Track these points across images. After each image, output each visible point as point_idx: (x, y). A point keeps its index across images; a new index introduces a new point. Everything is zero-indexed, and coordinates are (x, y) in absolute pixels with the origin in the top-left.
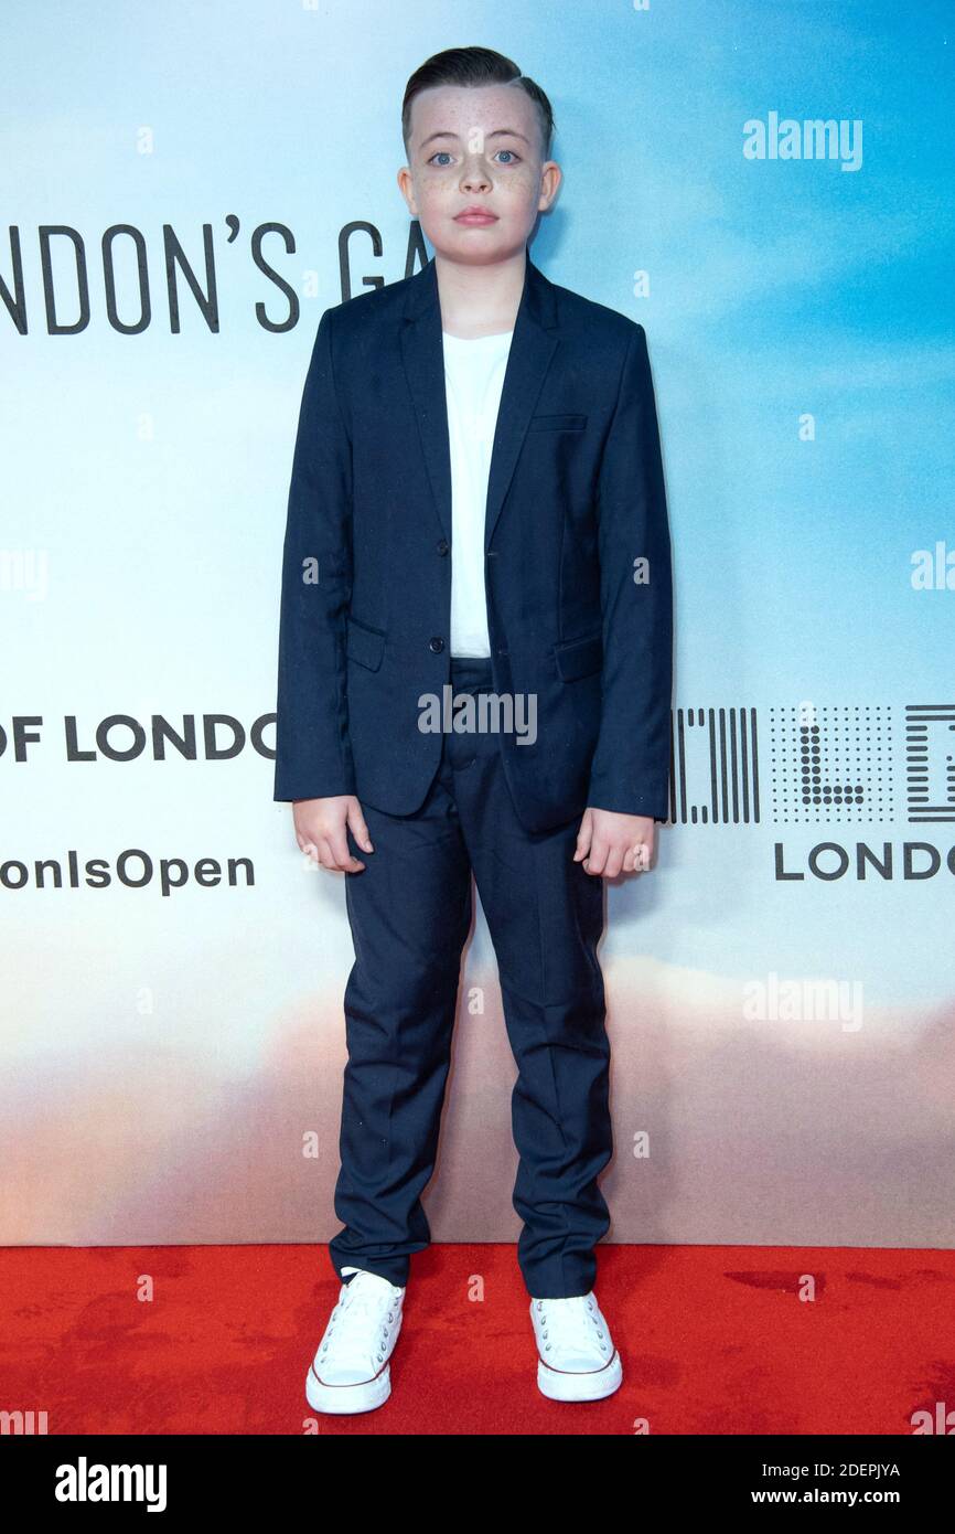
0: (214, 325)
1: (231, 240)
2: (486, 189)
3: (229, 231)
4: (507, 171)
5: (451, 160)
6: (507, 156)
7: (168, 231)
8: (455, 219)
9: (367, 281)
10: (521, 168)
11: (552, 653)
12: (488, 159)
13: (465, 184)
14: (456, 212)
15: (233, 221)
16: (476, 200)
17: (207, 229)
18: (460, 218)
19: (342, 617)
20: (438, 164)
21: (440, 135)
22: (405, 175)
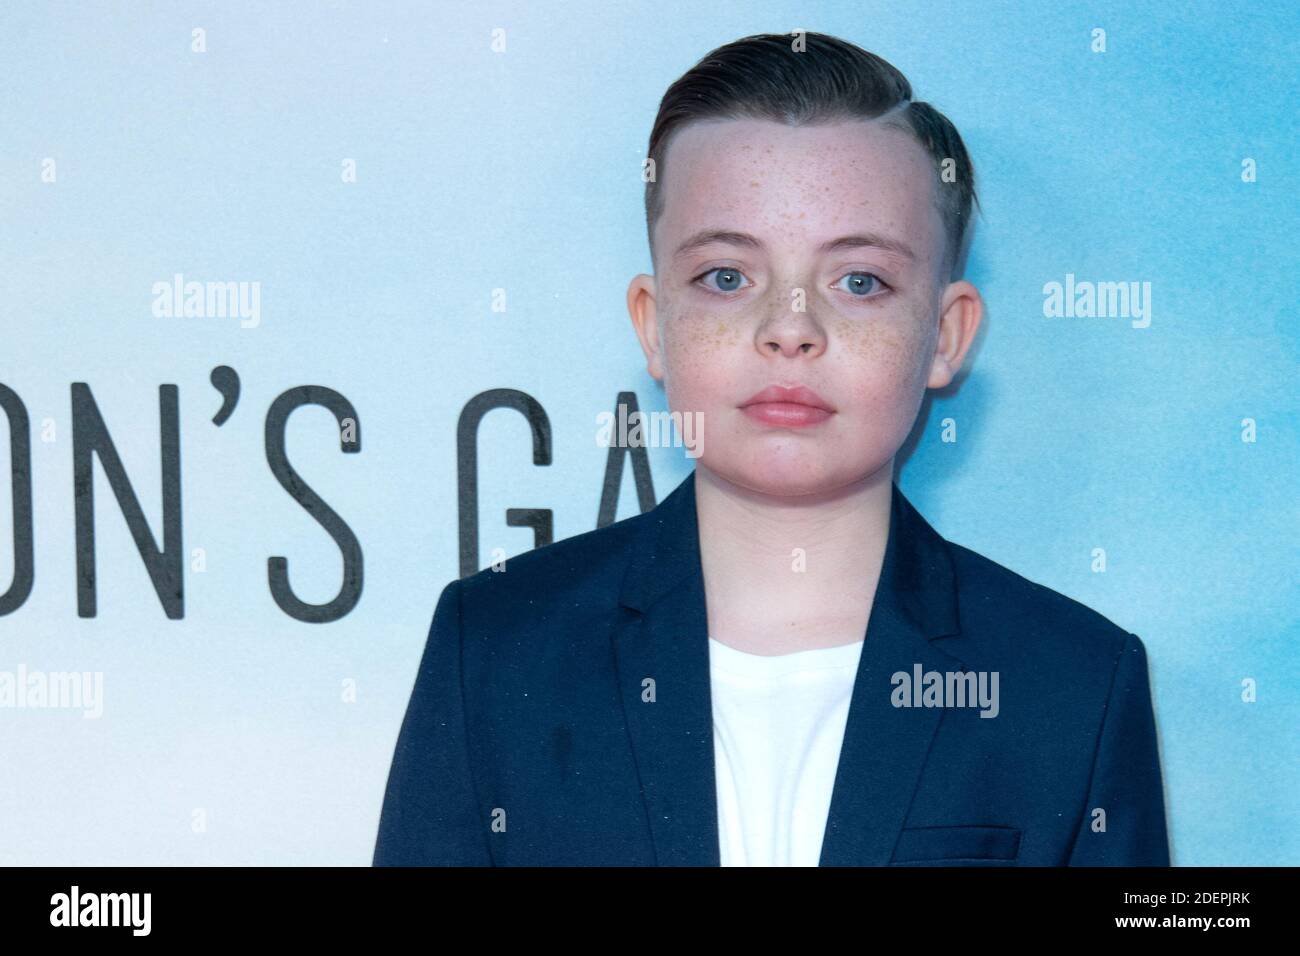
0: (173, 601)
1: (220, 419)
2: (812, 352)
3: (217, 399)
4: (863, 313)
5: (744, 283)
6: (866, 283)
7: (81, 395)
8: (743, 407)
9: (516, 518)
10: (894, 306)
12: (823, 286)
13: (765, 338)
14: (745, 393)
15: (226, 380)
16: (791, 373)
17: (169, 397)
18: (752, 406)
20: (717, 289)
21: (722, 236)
22: (643, 292)
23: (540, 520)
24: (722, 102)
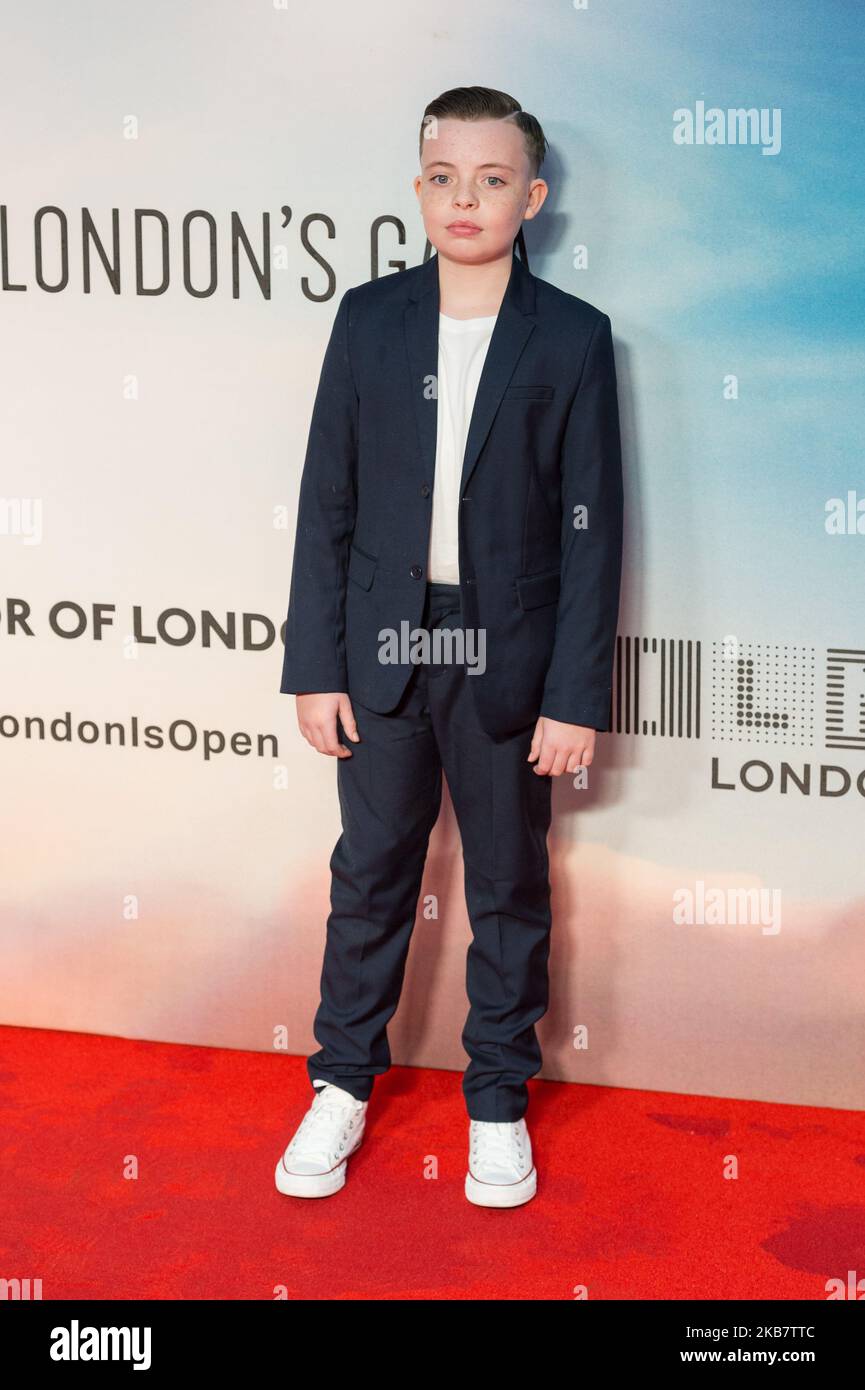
0: (267, 294)
1: (284, 226)
2: (472, 207)
3: (283, 218)
4: (493, 193)
5: (449, 181)
6: (494, 181)
7: (235, 216)
8: (448, 228)
9: (392, 264)
10: (506, 190)
11: (515, 585)
12: (478, 182)
13: (455, 202)
14: (448, 223)
15: (287, 211)
16: (466, 215)
17: (266, 216)
18: (451, 227)
19: (346, 543)
20: (439, 183)
21: (440, 164)
22: (419, 183)
23: (401, 264)
24: (443, 108)
